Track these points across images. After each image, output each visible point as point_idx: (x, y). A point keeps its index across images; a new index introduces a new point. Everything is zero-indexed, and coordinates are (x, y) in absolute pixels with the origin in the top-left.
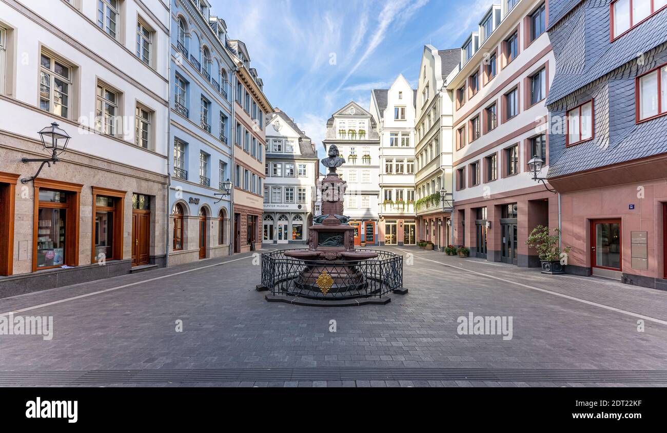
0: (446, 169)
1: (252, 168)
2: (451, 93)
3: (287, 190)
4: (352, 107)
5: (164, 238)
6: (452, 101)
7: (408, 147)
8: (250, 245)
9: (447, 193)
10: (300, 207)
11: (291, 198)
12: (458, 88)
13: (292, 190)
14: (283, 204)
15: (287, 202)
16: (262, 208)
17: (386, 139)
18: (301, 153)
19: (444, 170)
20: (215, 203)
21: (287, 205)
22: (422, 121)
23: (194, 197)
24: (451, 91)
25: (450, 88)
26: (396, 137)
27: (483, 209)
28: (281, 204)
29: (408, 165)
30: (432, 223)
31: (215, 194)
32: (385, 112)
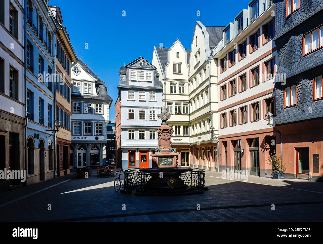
0: (213, 113)
1: (65, 108)
2: (216, 61)
3: (86, 124)
4: (141, 61)
5: (24, 165)
6: (217, 67)
7: (183, 94)
8: (64, 170)
9: (215, 129)
10: (97, 138)
11: (90, 131)
12: (222, 58)
13: (90, 124)
14: (82, 136)
15: (86, 135)
16: (70, 140)
17: (167, 88)
18: (97, 94)
19: (212, 114)
20: (46, 137)
21: (86, 137)
22: (194, 76)
23: (37, 133)
24: (216, 59)
25: (216, 57)
26: (175, 86)
27: (238, 141)
28: (80, 136)
29: (184, 107)
30: (203, 151)
31: (46, 130)
32: (166, 67)
